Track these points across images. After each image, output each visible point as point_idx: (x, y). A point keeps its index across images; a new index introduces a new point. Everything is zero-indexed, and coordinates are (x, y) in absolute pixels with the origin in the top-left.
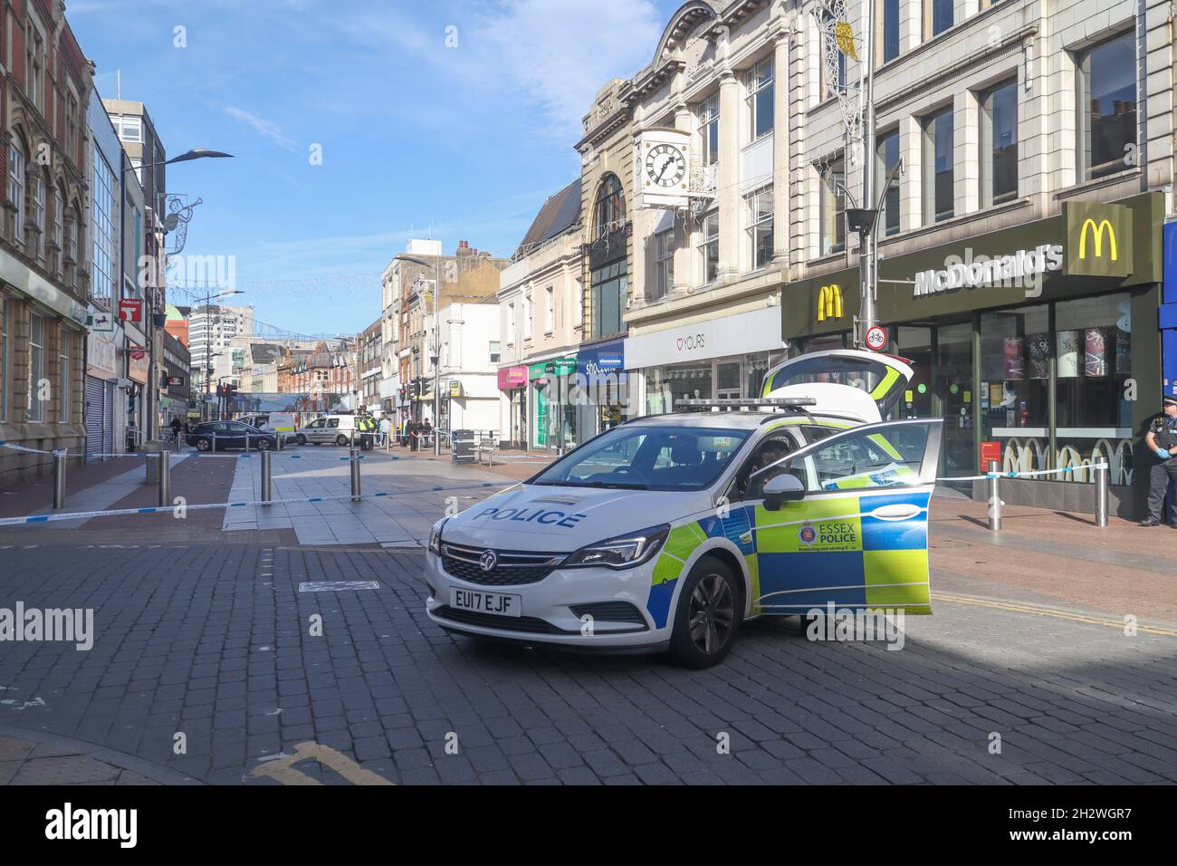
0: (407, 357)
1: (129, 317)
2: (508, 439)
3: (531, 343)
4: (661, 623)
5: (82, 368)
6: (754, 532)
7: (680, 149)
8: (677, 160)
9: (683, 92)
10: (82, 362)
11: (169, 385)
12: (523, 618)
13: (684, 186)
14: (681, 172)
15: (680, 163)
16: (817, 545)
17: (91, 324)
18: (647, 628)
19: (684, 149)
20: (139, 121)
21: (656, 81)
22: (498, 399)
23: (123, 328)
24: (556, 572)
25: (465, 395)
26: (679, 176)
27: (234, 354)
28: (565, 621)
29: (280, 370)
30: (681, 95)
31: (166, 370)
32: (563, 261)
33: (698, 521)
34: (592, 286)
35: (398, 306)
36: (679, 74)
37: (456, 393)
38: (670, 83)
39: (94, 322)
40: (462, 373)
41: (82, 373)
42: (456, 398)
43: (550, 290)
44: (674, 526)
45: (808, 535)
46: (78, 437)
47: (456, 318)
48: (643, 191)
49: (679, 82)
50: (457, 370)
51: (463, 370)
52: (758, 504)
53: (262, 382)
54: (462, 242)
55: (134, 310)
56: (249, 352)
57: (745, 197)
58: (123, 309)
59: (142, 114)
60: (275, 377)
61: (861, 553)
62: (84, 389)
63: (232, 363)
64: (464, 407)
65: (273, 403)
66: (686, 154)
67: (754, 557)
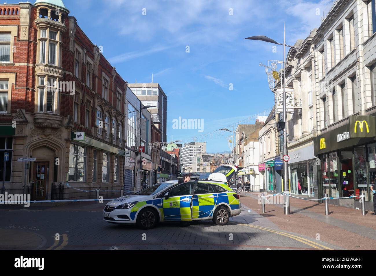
0: (241, 160)
1: (141, 151)
2: (263, 189)
3: (266, 156)
4: (133, 219)
5: (123, 167)
6: (162, 204)
7: (290, 93)
8: (289, 97)
9: (294, 74)
10: (123, 165)
11: (161, 170)
12: (110, 218)
13: (292, 105)
14: (291, 101)
15: (291, 98)
16: (173, 206)
17: (125, 155)
18: (130, 220)
19: (292, 93)
20: (157, 89)
21: (288, 71)
22: (259, 174)
23: (141, 154)
24: (115, 210)
25: (255, 173)
26: (290, 102)
27: (198, 159)
28: (116, 218)
29: (211, 164)
30: (294, 75)
31: (160, 166)
32: (271, 128)
33: (146, 201)
34: (278, 137)
35: (238, 143)
36: (293, 69)
37: (252, 172)
38: (291, 72)
39: (126, 154)
40: (254, 166)
41: (123, 168)
42: (252, 174)
43: (269, 137)
44: (139, 202)
45: (171, 204)
46: (121, 187)
47: (251, 147)
48: (277, 108)
49: (293, 71)
50: (252, 164)
51: (255, 165)
52: (164, 198)
53: (206, 168)
54: (257, 120)
55: (143, 149)
56: (202, 158)
57: (309, 108)
58: (140, 149)
59: (158, 87)
60: (210, 167)
61: (179, 208)
62: (124, 173)
63: (197, 162)
64: (255, 177)
65: (204, 176)
66: (292, 95)
67: (162, 209)
